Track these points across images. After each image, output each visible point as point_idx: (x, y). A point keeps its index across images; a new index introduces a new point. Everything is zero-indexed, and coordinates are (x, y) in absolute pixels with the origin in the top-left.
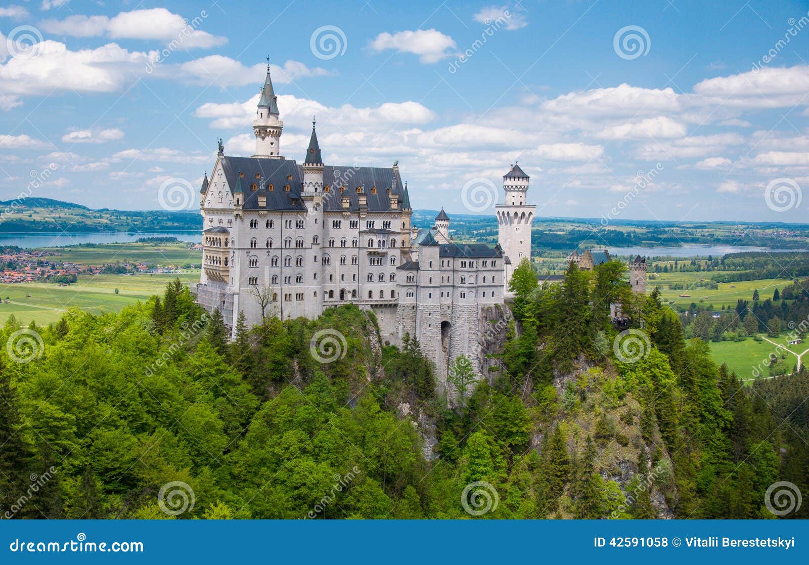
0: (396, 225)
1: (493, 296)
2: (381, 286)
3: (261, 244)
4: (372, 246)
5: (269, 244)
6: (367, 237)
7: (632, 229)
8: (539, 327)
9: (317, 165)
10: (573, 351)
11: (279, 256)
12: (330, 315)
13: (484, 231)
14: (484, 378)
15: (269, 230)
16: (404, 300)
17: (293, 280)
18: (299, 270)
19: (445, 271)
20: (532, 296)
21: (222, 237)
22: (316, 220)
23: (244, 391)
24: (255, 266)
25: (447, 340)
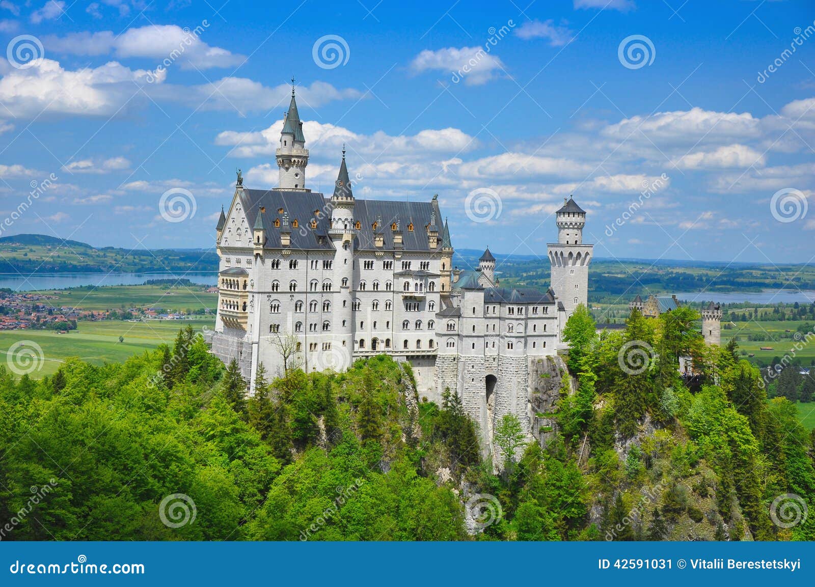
0: (435, 266)
1: (544, 347)
2: (418, 335)
3: (284, 287)
4: (408, 290)
5: (293, 287)
6: (403, 280)
7: (703, 271)
8: (597, 383)
9: (347, 199)
10: (637, 410)
11: (304, 301)
12: (361, 367)
14: (534, 440)
15: (293, 271)
16: (443, 350)
17: (319, 327)
18: (325, 317)
19: (490, 318)
20: (589, 348)
21: (241, 280)
22: (345, 260)
23: (263, 453)
24: (276, 311)
25: (492, 396)
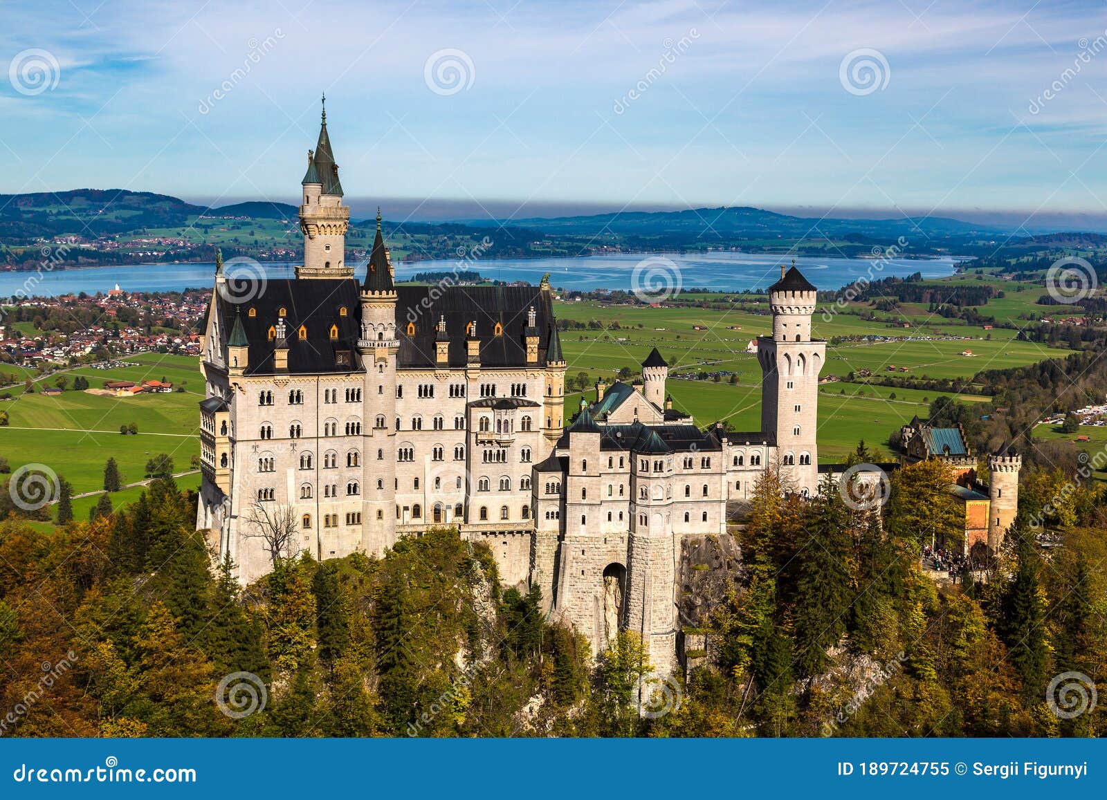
0: (535, 389)
1: (704, 519)
2: (505, 498)
3: (281, 431)
5: (295, 432)
6: (477, 414)
9: (381, 293)
11: (315, 450)
12: (406, 549)
13: (1031, 259)
15: (295, 408)
16: (540, 524)
17: (341, 490)
18: (353, 473)
19: (615, 474)
21: (217, 420)
22: (380, 387)
24: (269, 469)
